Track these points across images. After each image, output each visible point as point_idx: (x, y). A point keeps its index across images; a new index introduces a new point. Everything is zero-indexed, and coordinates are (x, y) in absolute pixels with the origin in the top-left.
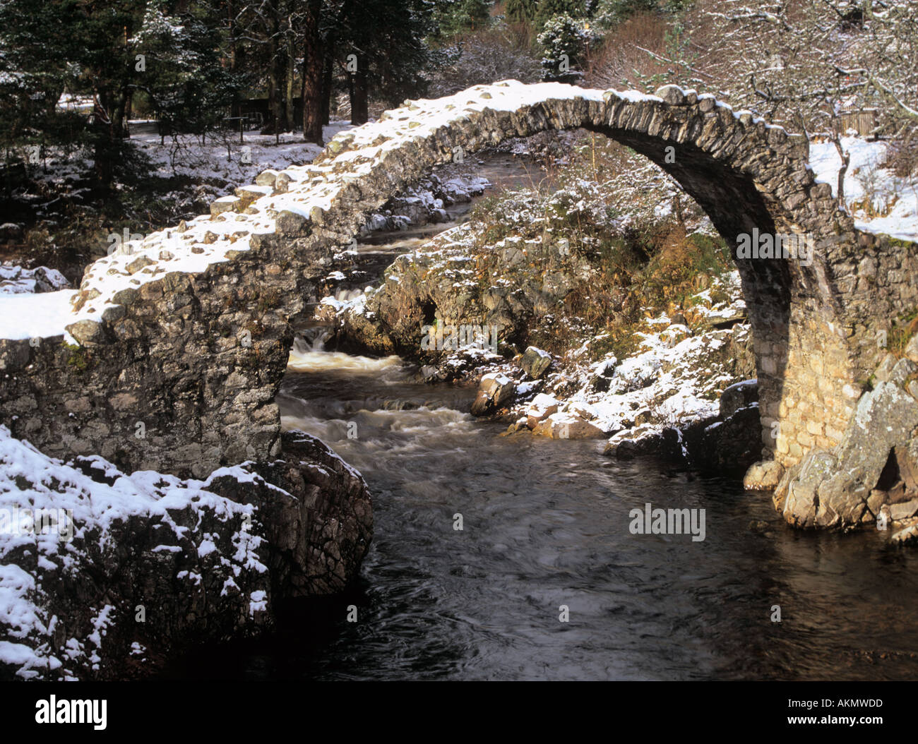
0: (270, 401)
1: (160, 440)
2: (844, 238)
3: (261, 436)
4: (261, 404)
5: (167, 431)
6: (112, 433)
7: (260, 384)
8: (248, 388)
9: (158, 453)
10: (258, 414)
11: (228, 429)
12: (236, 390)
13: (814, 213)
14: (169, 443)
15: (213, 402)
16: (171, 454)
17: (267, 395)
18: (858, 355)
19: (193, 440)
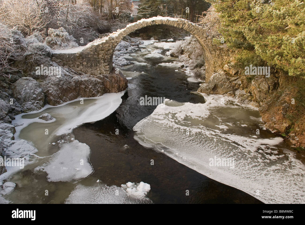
0: (108, 65)
1: (91, 69)
2: (213, 47)
3: (106, 71)
4: (106, 66)
5: (91, 68)
6: (83, 68)
7: (106, 63)
8: (104, 63)
9: (90, 71)
10: (105, 67)
11: (101, 69)
12: (102, 63)
13: (207, 42)
14: (92, 70)
15: (98, 65)
16: (92, 72)
17: (107, 64)
18: (215, 68)
19: (96, 70)
